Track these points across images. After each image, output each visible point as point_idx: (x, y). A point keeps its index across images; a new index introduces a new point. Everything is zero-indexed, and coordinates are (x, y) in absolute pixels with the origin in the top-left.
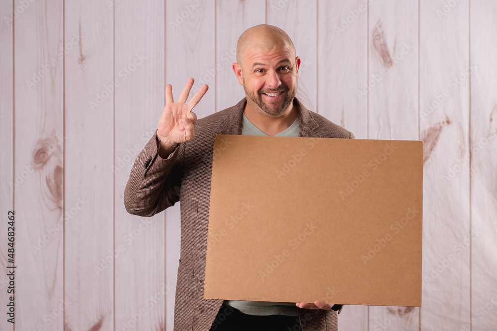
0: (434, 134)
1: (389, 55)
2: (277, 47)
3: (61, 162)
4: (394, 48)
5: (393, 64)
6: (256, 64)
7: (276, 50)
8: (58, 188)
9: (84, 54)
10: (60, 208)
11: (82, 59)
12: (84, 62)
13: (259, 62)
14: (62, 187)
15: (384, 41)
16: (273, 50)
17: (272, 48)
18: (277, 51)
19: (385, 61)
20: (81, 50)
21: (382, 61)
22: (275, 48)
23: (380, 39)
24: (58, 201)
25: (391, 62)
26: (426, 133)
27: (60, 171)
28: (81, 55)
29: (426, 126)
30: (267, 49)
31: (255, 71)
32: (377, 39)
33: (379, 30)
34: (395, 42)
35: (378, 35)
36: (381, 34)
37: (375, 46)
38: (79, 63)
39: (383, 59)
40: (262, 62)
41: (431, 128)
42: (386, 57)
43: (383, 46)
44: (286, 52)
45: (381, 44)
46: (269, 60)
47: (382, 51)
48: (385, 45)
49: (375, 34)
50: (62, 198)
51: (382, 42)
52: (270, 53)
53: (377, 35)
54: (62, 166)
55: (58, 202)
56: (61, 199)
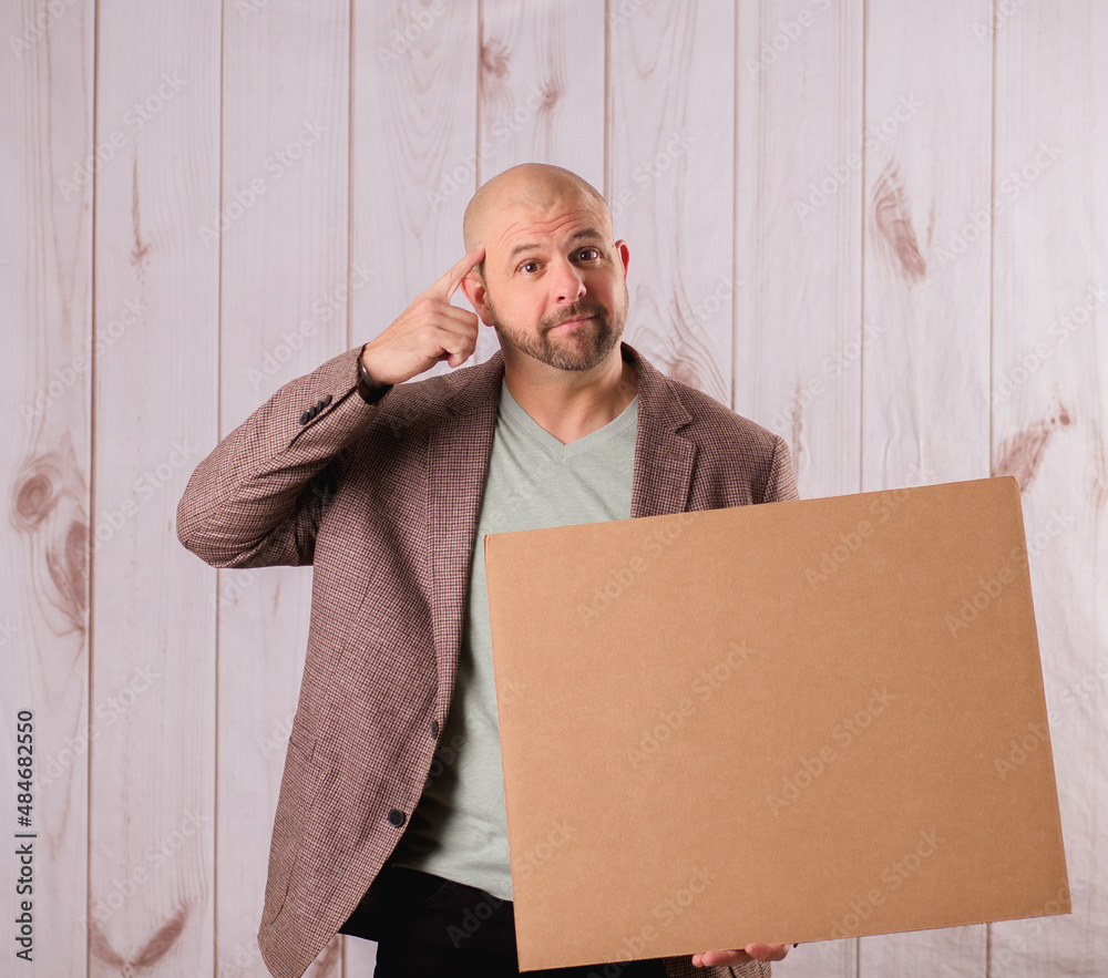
0: (1027, 449)
1: (916, 249)
2: (563, 200)
3: (84, 513)
4: (930, 230)
5: (927, 272)
6: (518, 250)
7: (562, 207)
8: (76, 577)
9: (145, 239)
10: (81, 629)
11: (140, 252)
12: (145, 259)
13: (523, 243)
14: (87, 576)
15: (904, 214)
16: (555, 207)
17: (552, 203)
18: (566, 210)
19: (906, 264)
20: (136, 231)
21: (899, 263)
22: (558, 202)
23: (893, 206)
24: (77, 611)
25: (920, 268)
26: (1010, 447)
27: (81, 534)
28: (138, 243)
29: (1007, 430)
30: (540, 208)
31: (518, 269)
32: (886, 208)
33: (892, 186)
34: (932, 217)
35: (890, 198)
36: (896, 194)
37: (880, 225)
38: (133, 264)
39: (902, 257)
40: (531, 240)
41: (1020, 435)
42: (907, 254)
43: (900, 225)
44: (588, 211)
45: (897, 221)
46: (547, 233)
47: (899, 238)
48: (905, 222)
49: (882, 195)
50: (87, 603)
51: (899, 217)
52: (549, 217)
53: (886, 199)
54: (88, 524)
55: (74, 615)
56: (83, 607)
